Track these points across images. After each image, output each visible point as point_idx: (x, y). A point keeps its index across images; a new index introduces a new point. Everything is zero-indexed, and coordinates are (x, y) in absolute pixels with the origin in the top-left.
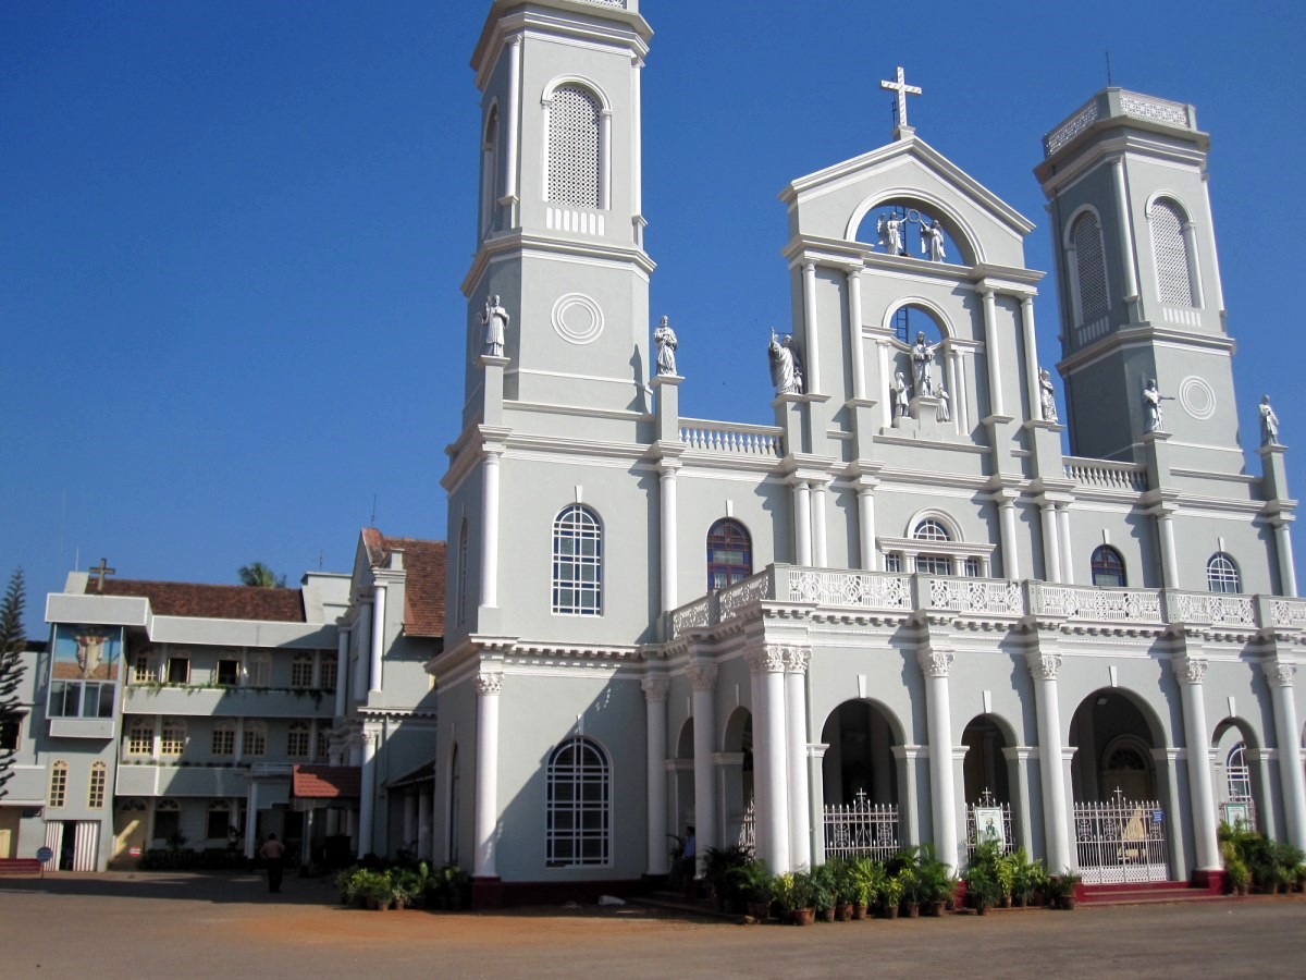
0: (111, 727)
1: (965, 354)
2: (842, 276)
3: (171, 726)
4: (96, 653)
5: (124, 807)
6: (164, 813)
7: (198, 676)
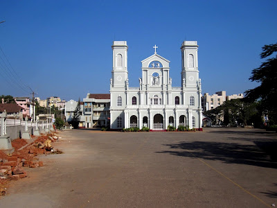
0: (92, 113)
1: (161, 77)
2: (146, 71)
3: (99, 112)
4: (89, 105)
5: (94, 121)
6: (99, 121)
7: (102, 106)
